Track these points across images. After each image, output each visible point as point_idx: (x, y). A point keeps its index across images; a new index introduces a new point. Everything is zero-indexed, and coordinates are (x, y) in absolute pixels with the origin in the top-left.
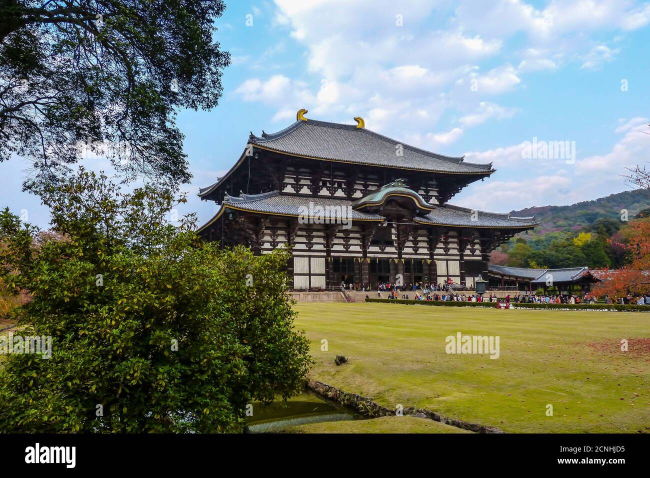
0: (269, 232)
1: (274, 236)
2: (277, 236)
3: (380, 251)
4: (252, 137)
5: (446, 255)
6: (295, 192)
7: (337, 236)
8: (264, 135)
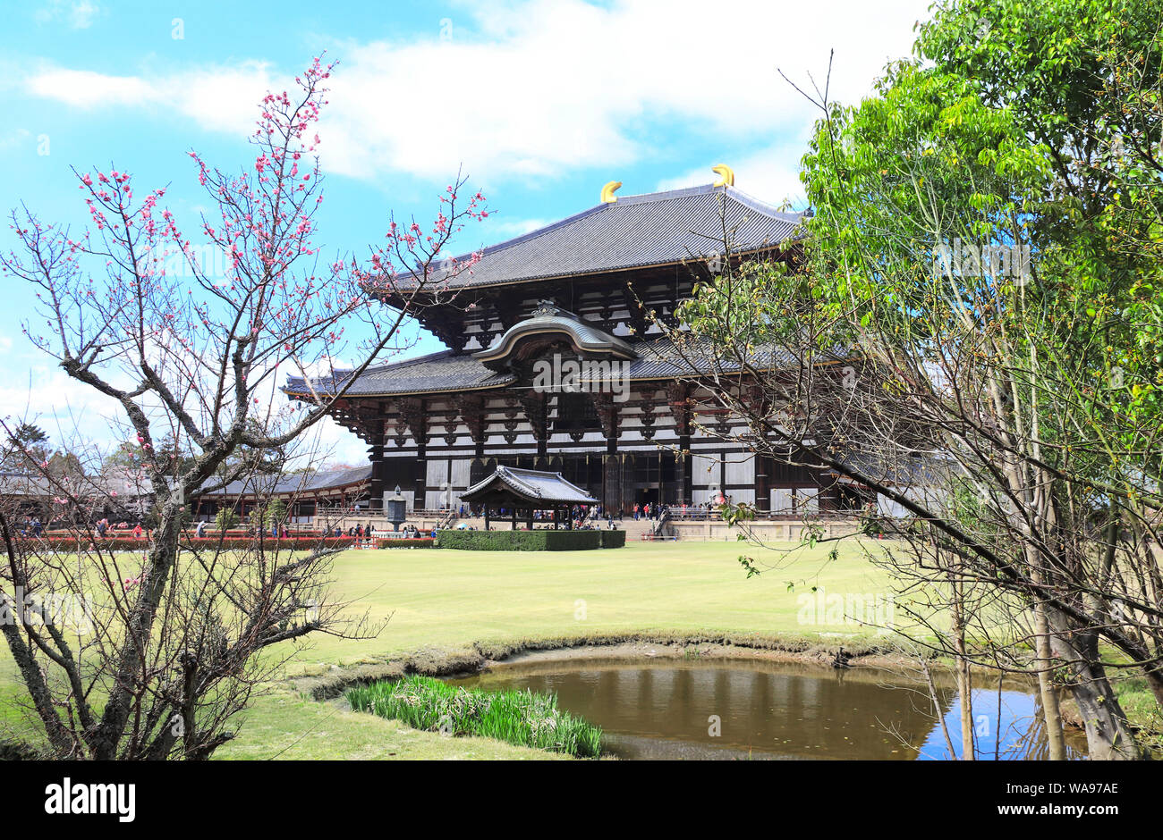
0: (394, 421)
1: (400, 428)
3: (572, 441)
5: (722, 439)
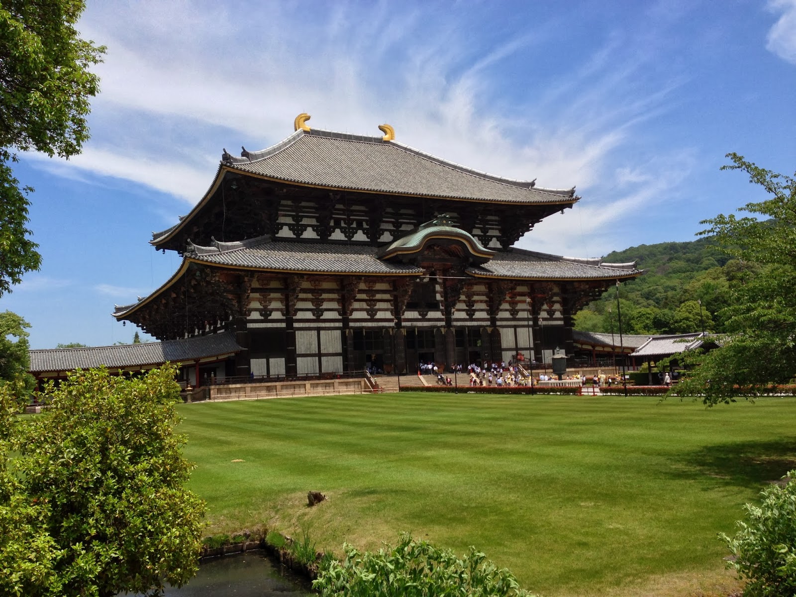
0: (257, 295)
1: (265, 302)
2: (271, 300)
3: (420, 317)
4: (226, 157)
5: (514, 319)
6: (295, 237)
7: (356, 298)
8: (245, 154)
